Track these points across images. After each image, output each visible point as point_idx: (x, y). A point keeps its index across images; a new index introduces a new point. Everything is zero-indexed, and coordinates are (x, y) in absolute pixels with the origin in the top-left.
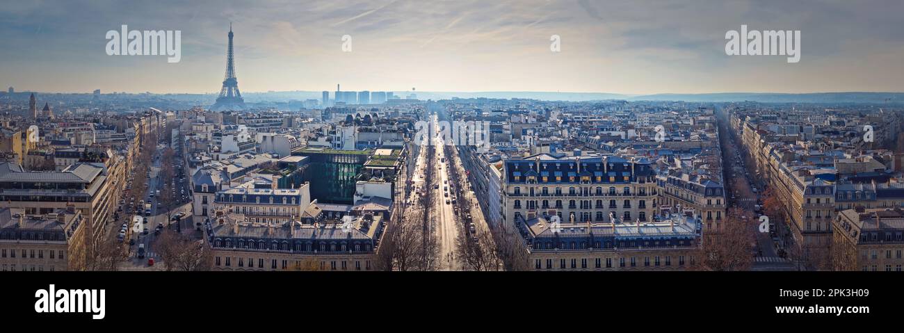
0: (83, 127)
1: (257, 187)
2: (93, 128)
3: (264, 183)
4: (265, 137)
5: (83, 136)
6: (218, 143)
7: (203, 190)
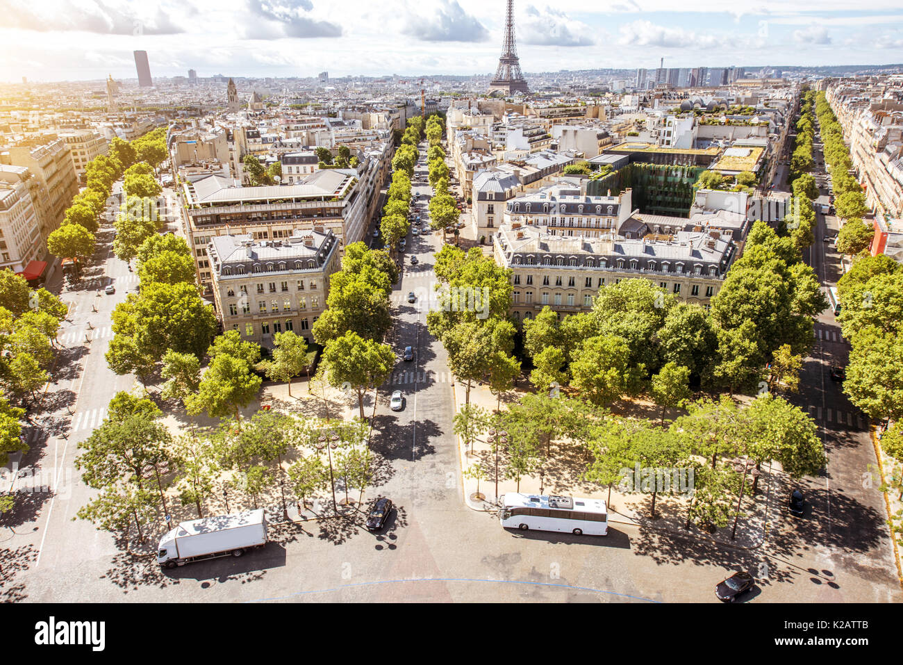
0: (315, 124)
1: (563, 193)
2: (329, 125)
3: (572, 188)
4: (565, 132)
5: (316, 135)
6: (501, 139)
7: (488, 198)
